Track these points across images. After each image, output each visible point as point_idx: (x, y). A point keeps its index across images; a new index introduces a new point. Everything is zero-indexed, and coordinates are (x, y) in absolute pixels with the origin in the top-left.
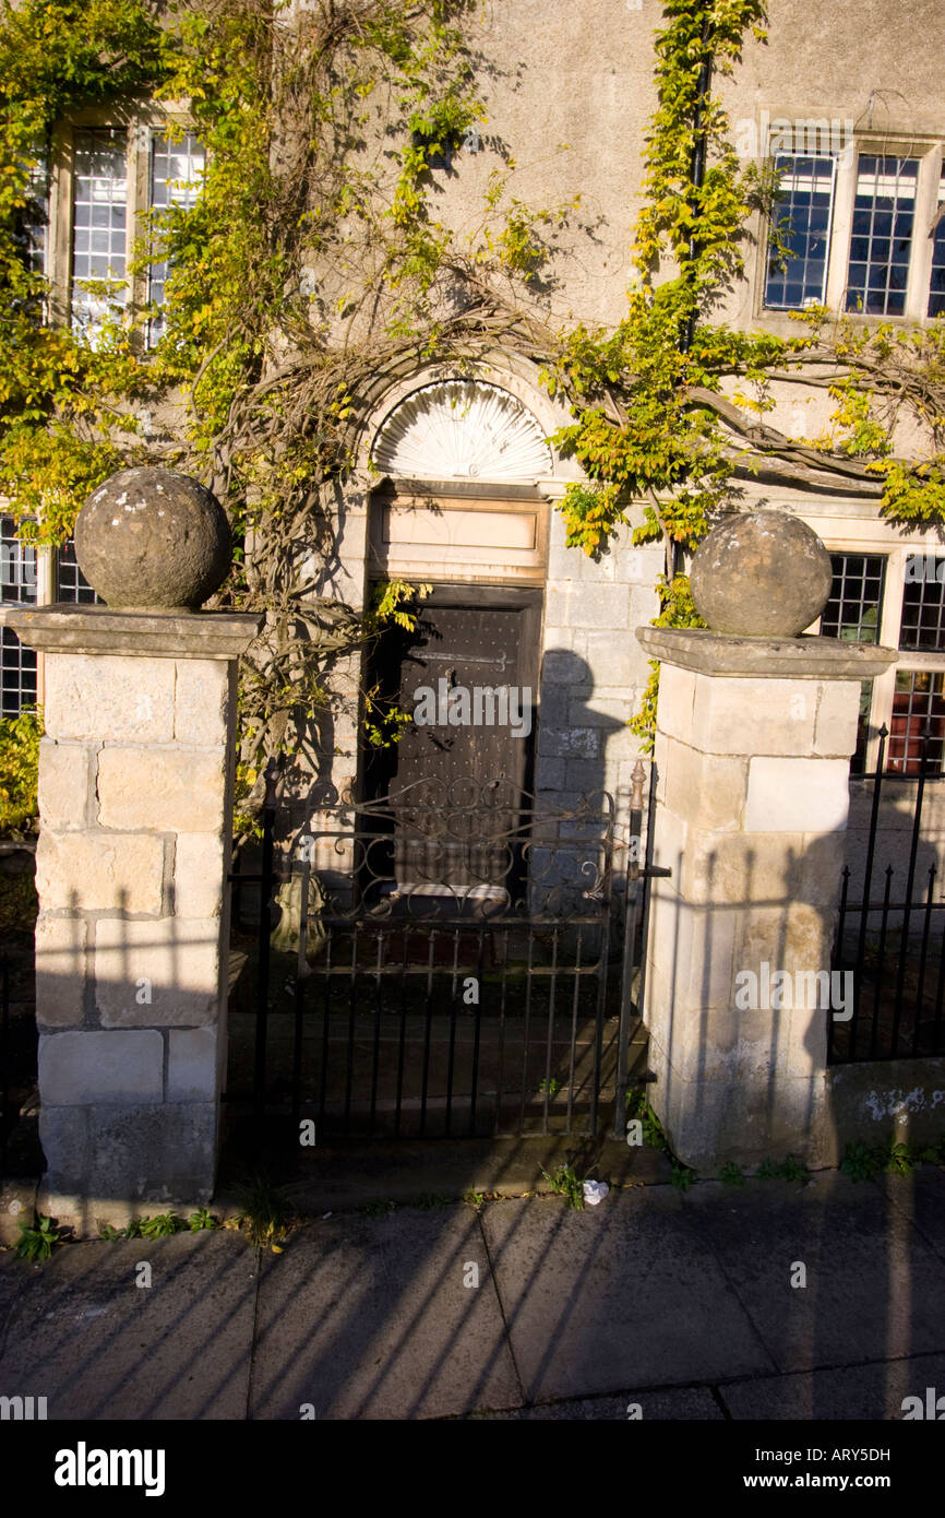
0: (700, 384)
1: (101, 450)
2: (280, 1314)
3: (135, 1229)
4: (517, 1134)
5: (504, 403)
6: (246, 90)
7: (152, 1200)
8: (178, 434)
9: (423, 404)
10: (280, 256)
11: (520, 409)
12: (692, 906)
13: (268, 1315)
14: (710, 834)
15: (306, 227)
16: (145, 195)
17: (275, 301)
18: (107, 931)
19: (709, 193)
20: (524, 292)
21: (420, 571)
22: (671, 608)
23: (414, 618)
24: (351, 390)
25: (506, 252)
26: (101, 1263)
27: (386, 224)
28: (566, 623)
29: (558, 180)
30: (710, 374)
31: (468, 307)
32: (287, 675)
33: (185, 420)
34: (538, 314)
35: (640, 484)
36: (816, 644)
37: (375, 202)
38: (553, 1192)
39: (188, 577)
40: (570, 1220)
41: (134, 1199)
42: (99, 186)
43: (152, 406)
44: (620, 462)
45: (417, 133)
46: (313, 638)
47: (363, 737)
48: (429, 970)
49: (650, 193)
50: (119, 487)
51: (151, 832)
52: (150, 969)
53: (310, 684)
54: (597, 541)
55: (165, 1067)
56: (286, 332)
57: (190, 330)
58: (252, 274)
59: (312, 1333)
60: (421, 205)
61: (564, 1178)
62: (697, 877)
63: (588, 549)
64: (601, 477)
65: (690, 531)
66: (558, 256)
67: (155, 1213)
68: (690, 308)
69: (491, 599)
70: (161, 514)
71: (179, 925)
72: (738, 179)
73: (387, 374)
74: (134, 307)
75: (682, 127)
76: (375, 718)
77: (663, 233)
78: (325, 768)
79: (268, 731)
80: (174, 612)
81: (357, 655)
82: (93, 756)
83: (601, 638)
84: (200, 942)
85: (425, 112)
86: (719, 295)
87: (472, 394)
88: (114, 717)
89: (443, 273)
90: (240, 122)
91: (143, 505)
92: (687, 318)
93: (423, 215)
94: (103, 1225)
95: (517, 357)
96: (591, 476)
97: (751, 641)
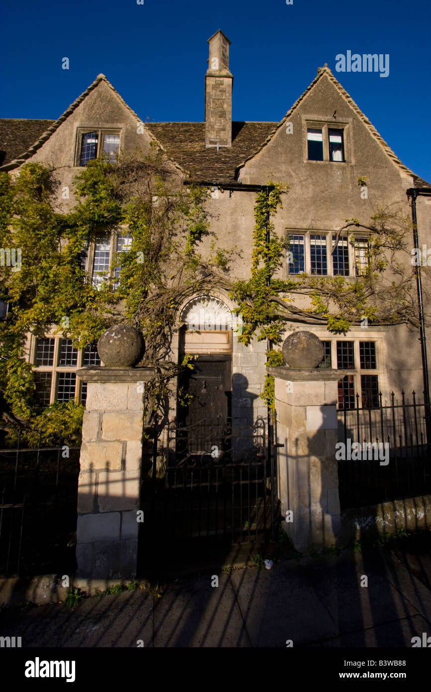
0: (273, 295)
1: (99, 319)
2: (161, 623)
3: (108, 591)
4: (239, 543)
5: (218, 302)
6: (144, 222)
7: (115, 578)
8: (122, 313)
9: (195, 303)
10: (154, 263)
11: (223, 304)
12: (292, 457)
13: (157, 624)
14: (296, 432)
15: (161, 256)
16: (115, 249)
17: (152, 276)
18: (102, 477)
19: (271, 245)
20: (222, 271)
21: (195, 351)
22: (270, 359)
23: (193, 365)
24: (174, 299)
25: (217, 261)
26: (96, 605)
27: (183, 255)
28: (239, 365)
29: (230, 242)
30: (276, 292)
31: (207, 276)
32: (155, 385)
33: (125, 309)
34: (226, 277)
35: (258, 324)
36: (323, 370)
37: (180, 249)
38: (254, 565)
39: (133, 357)
40: (261, 576)
41: (108, 579)
42: (102, 247)
43: (115, 306)
44: (252, 317)
45: (191, 232)
46: (163, 373)
47: (178, 404)
48: (208, 484)
49: (255, 245)
50: (112, 331)
51: (119, 441)
52: (116, 490)
53: (162, 387)
54: (247, 340)
55: (121, 526)
56: (154, 284)
57: (127, 284)
58: (145, 269)
59: (174, 631)
60: (193, 249)
61: (258, 559)
62: (293, 447)
63: (244, 343)
64: (247, 322)
65: (274, 336)
66: (231, 262)
67: (115, 584)
68: (268, 274)
69: (216, 359)
70: (125, 338)
71: (127, 473)
72: (279, 241)
73: (184, 295)
74: (111, 278)
75: (263, 229)
76: (182, 397)
77: (260, 255)
78: (166, 414)
79: (149, 403)
80: (128, 368)
81: (176, 377)
82: (101, 416)
83: (250, 369)
84: (133, 479)
85: (193, 226)
86: (276, 271)
87: (208, 300)
88: (108, 403)
89: (199, 267)
90: (143, 230)
91: (119, 336)
92: (267, 277)
93: (193, 252)
94: (97, 590)
95: (221, 289)
96: (244, 322)
97: (303, 370)
